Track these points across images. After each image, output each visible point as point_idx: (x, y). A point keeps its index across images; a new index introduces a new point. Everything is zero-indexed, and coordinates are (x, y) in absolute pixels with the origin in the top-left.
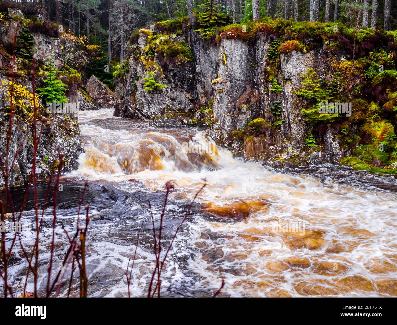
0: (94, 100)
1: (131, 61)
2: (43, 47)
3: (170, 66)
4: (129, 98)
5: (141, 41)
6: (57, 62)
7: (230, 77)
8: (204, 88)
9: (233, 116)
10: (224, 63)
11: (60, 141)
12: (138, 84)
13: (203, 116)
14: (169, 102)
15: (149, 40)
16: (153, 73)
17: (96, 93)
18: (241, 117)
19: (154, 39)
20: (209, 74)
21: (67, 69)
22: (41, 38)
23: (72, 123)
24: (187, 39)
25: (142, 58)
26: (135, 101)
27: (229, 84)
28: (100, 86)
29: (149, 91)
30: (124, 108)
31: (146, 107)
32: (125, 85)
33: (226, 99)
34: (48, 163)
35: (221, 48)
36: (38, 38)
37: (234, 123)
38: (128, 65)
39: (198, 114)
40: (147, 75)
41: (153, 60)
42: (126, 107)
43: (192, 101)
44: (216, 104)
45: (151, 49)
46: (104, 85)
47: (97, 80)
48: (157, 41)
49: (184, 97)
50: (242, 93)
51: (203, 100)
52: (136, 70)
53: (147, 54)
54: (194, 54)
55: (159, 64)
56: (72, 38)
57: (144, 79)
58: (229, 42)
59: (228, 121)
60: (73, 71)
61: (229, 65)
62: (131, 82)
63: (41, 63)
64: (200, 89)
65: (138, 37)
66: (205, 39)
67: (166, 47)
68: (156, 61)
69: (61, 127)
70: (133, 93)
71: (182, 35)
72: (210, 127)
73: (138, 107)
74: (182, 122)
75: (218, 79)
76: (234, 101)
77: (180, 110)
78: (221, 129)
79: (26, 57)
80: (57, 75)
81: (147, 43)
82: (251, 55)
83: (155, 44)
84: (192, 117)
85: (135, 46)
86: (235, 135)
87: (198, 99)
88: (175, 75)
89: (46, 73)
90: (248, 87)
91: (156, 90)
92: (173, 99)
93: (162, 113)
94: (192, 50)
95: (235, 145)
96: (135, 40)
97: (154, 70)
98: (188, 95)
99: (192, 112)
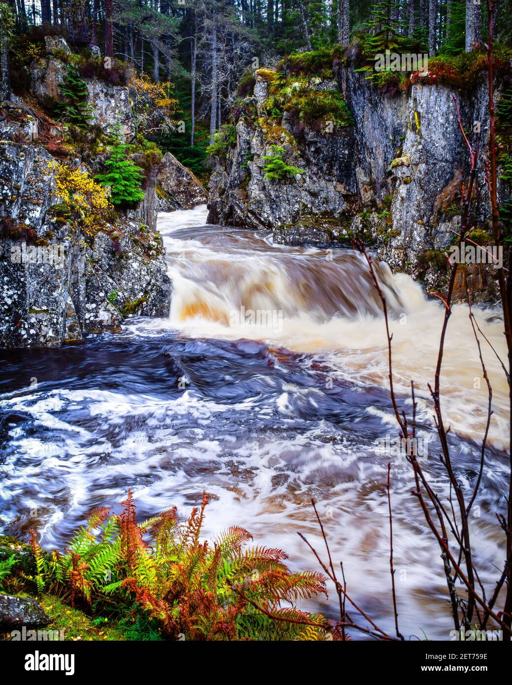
0: (170, 195)
1: (241, 126)
2: (102, 103)
3: (310, 136)
4: (236, 191)
5: (259, 91)
6: (124, 130)
7: (426, 154)
8: (369, 173)
9: (428, 226)
10: (414, 128)
11: (135, 265)
12: (253, 168)
13: (366, 224)
14: (306, 198)
15: (272, 88)
16: (279, 148)
17: (172, 183)
18: (442, 227)
19: (282, 86)
20: (380, 150)
21: (140, 142)
22: (99, 87)
23: (152, 235)
24: (340, 85)
25: (261, 120)
26: (247, 197)
27: (423, 167)
28: (179, 170)
29: (273, 180)
30: (226, 210)
31: (267, 208)
32: (228, 169)
33: (417, 195)
34: (116, 303)
35: (411, 102)
36: (94, 88)
37: (429, 237)
38: (234, 133)
39: (358, 220)
40: (270, 153)
41: (279, 124)
42: (232, 208)
43: (346, 198)
44: (398, 203)
45: (276, 104)
46: (186, 170)
47: (175, 160)
48: (288, 90)
49: (332, 190)
50: (447, 183)
51: (367, 196)
52: (248, 143)
53: (269, 113)
54: (353, 114)
55: (291, 132)
56: (146, 86)
57: (263, 158)
58: (426, 90)
59: (418, 233)
60: (149, 144)
61: (424, 132)
62: (239, 164)
63: (98, 130)
64: (362, 177)
65: (252, 83)
66: (376, 86)
67: (303, 100)
68: (285, 126)
69: (135, 241)
70: (243, 183)
71: (330, 79)
72: (385, 243)
73: (253, 207)
74: (331, 234)
75: (403, 159)
76: (430, 197)
77: (325, 214)
78: (405, 248)
79: (75, 121)
80: (127, 151)
81: (268, 94)
82: (463, 114)
83: (285, 96)
84: (347, 227)
85: (247, 99)
86: (431, 259)
87: (358, 194)
88: (318, 151)
89: (109, 148)
90: (457, 173)
91: (285, 178)
92: (314, 195)
93: (295, 218)
94: (350, 106)
95: (430, 277)
96: (248, 88)
97: (282, 142)
98: (340, 187)
99: (346, 217)
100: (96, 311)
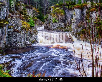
0: (39, 25)
1: (49, 15)
2: (29, 12)
3: (59, 16)
4: (48, 24)
5: (52, 10)
6: (32, 16)
7: (76, 18)
8: (68, 21)
9: (77, 29)
10: (74, 15)
11: (34, 35)
12: (51, 21)
13: (68, 29)
14: (59, 25)
15: (53, 9)
16: (55, 18)
17: (39, 23)
18: (79, 29)
19: (55, 9)
20: (70, 18)
21: (34, 17)
22: (28, 9)
23: (36, 31)
24: (63, 8)
25: (52, 14)
26: (50, 25)
27: (76, 20)
28: (40, 21)
29: (54, 23)
30: (47, 27)
31: (53, 27)
32: (47, 21)
33: (75, 24)
35: (74, 11)
36: (27, 10)
37: (77, 31)
38: (48, 16)
39: (66, 28)
40: (53, 19)
41: (55, 14)
42: (48, 27)
43: (65, 25)
44: (72, 26)
45: (54, 12)
46: (41, 21)
47: (39, 20)
48: (56, 9)
49: (63, 24)
50: (79, 23)
51: (68, 25)
52: (50, 17)
53: (53, 13)
54: (65, 13)
55: (56, 15)
56: (35, 9)
57: (52, 19)
58: (76, 9)
59: (76, 30)
60: (35, 18)
61: (76, 15)
62: (49, 20)
63: (28, 16)
64: (67, 22)
65: (51, 8)
66: (69, 9)
67: (58, 11)
68: (55, 15)
69: (34, 32)
70: (49, 23)
71: (62, 8)
72: (71, 32)
73: (51, 26)
74: (62, 30)
75: (73, 19)
76: (77, 25)
77: (62, 27)
78: (74, 32)
79: (25, 14)
80: (32, 19)
81: (53, 10)
82: (82, 12)
83: (55, 10)
85: (50, 11)
86: (78, 34)
87: (66, 24)
88: (60, 18)
89: (30, 18)
90: (81, 21)
91: (56, 22)
92: (60, 25)
93: (57, 28)
94: (65, 12)
95: (77, 37)
98: (64, 23)
99: (65, 28)
100: (28, 42)
